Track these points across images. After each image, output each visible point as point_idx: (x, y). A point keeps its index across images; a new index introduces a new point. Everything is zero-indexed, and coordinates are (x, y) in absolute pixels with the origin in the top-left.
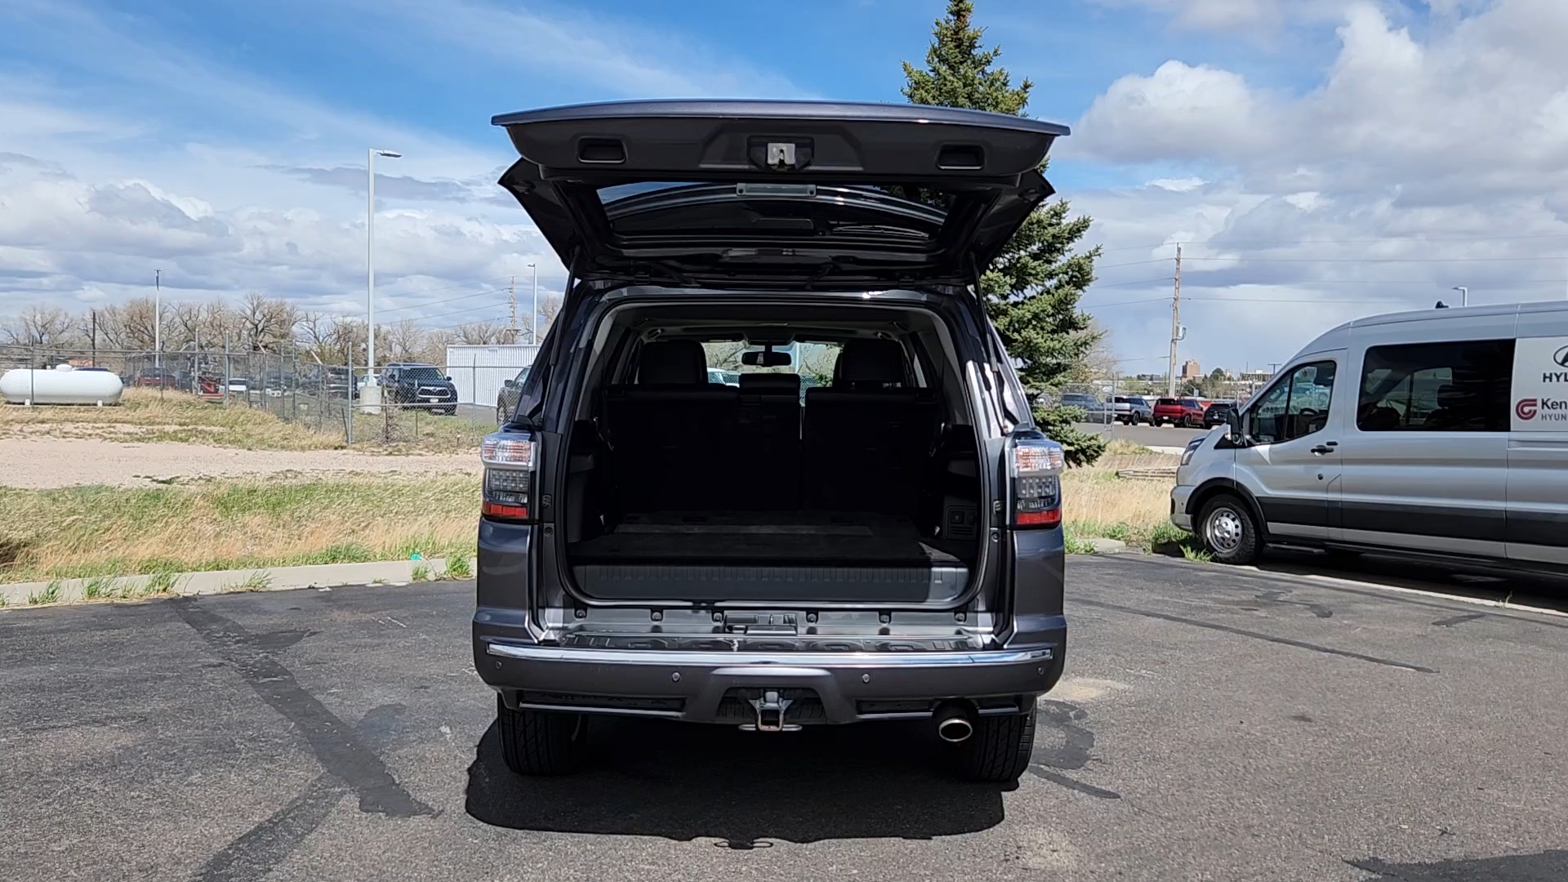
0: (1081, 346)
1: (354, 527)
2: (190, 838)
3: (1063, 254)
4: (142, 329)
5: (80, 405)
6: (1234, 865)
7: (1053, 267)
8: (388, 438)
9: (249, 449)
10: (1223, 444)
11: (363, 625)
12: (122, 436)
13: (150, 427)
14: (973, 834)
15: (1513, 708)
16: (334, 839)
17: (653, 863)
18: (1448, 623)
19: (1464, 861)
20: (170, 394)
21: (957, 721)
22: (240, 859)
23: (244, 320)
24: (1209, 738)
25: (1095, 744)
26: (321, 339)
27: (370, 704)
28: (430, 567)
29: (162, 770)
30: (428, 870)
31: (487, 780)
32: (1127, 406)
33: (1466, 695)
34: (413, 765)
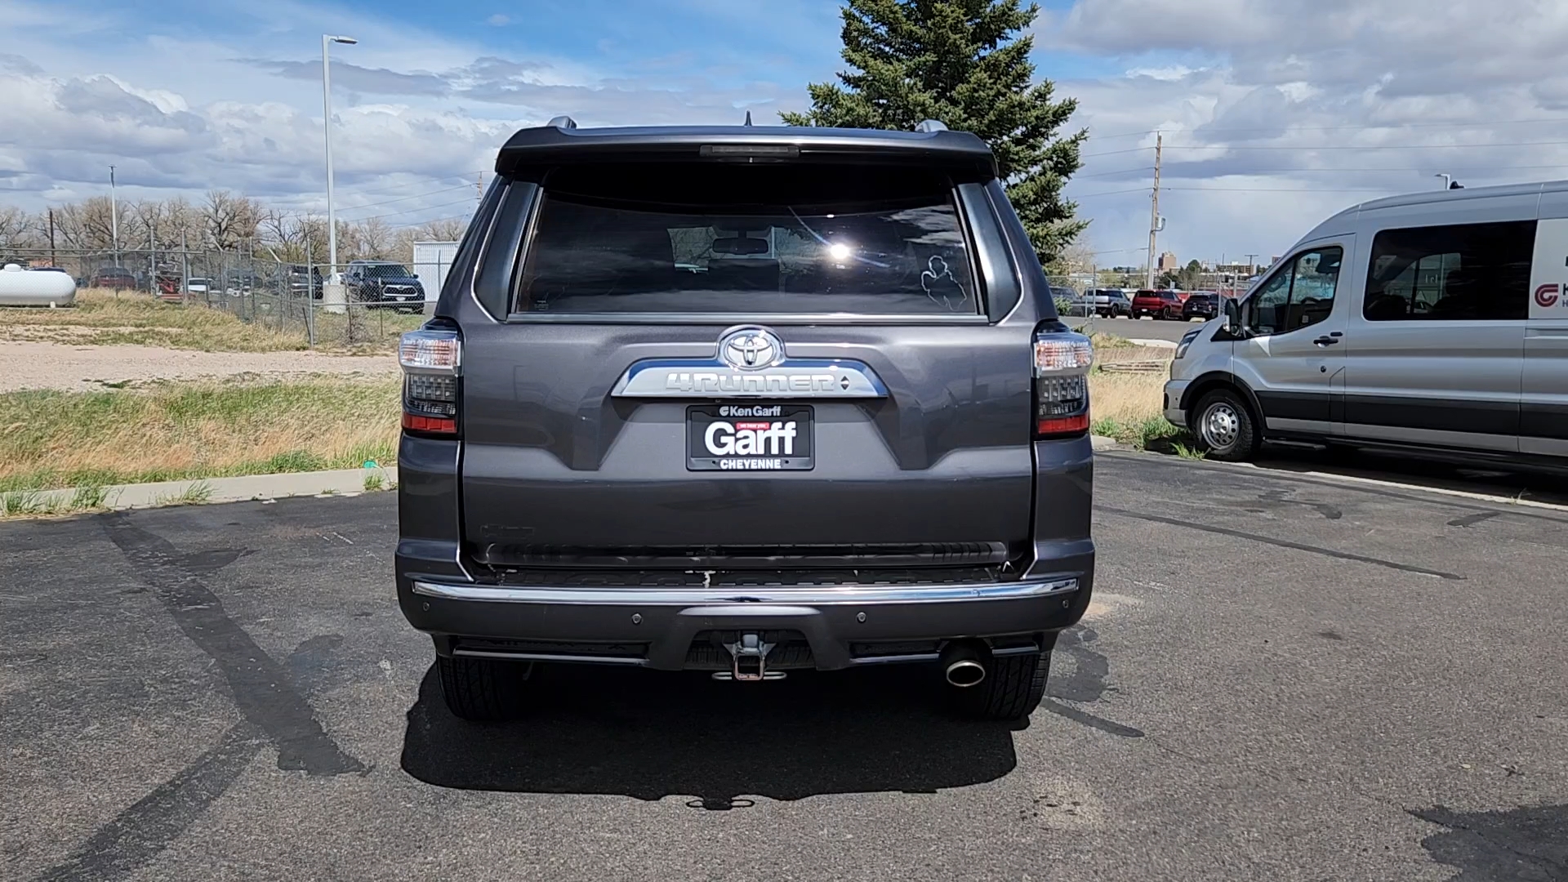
0: (1066, 235)
1: (313, 431)
2: (73, 807)
3: (1047, 139)
4: (102, 228)
5: (31, 306)
6: (1282, 819)
7: (1037, 153)
8: (352, 338)
9: (207, 351)
10: (1220, 336)
11: (304, 542)
12: (75, 338)
13: (106, 329)
14: (982, 784)
15: (1554, 618)
16: (244, 805)
17: (615, 830)
18: (1465, 522)
19: (1541, 808)
20: (127, 294)
21: (967, 664)
22: (130, 833)
23: (206, 219)
24: (1233, 661)
25: (1109, 670)
26: (286, 237)
27: (303, 636)
28: (384, 476)
29: (55, 721)
30: (350, 844)
31: (428, 726)
32: (1106, 298)
33: (1500, 604)
34: (344, 709)
